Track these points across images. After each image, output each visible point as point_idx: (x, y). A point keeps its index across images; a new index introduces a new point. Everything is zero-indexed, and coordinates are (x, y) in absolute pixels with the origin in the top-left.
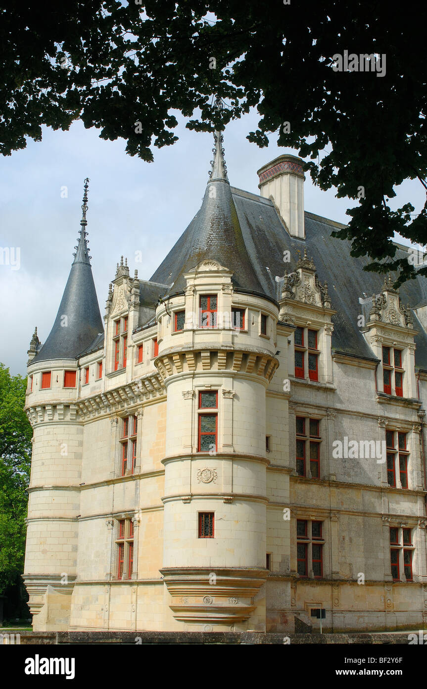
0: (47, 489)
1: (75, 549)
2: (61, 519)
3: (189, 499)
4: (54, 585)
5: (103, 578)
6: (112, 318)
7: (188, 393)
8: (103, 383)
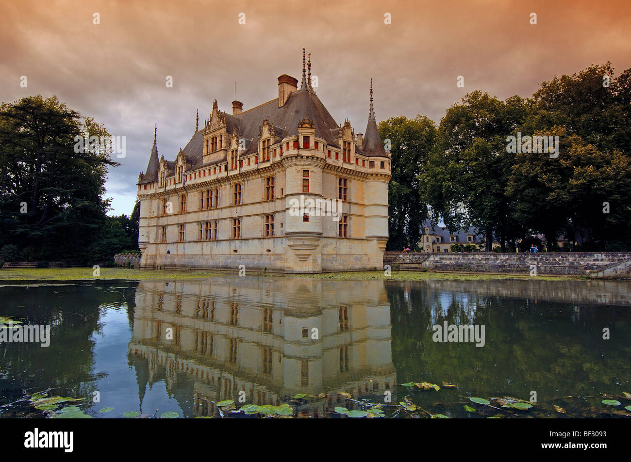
8: (340, 163)
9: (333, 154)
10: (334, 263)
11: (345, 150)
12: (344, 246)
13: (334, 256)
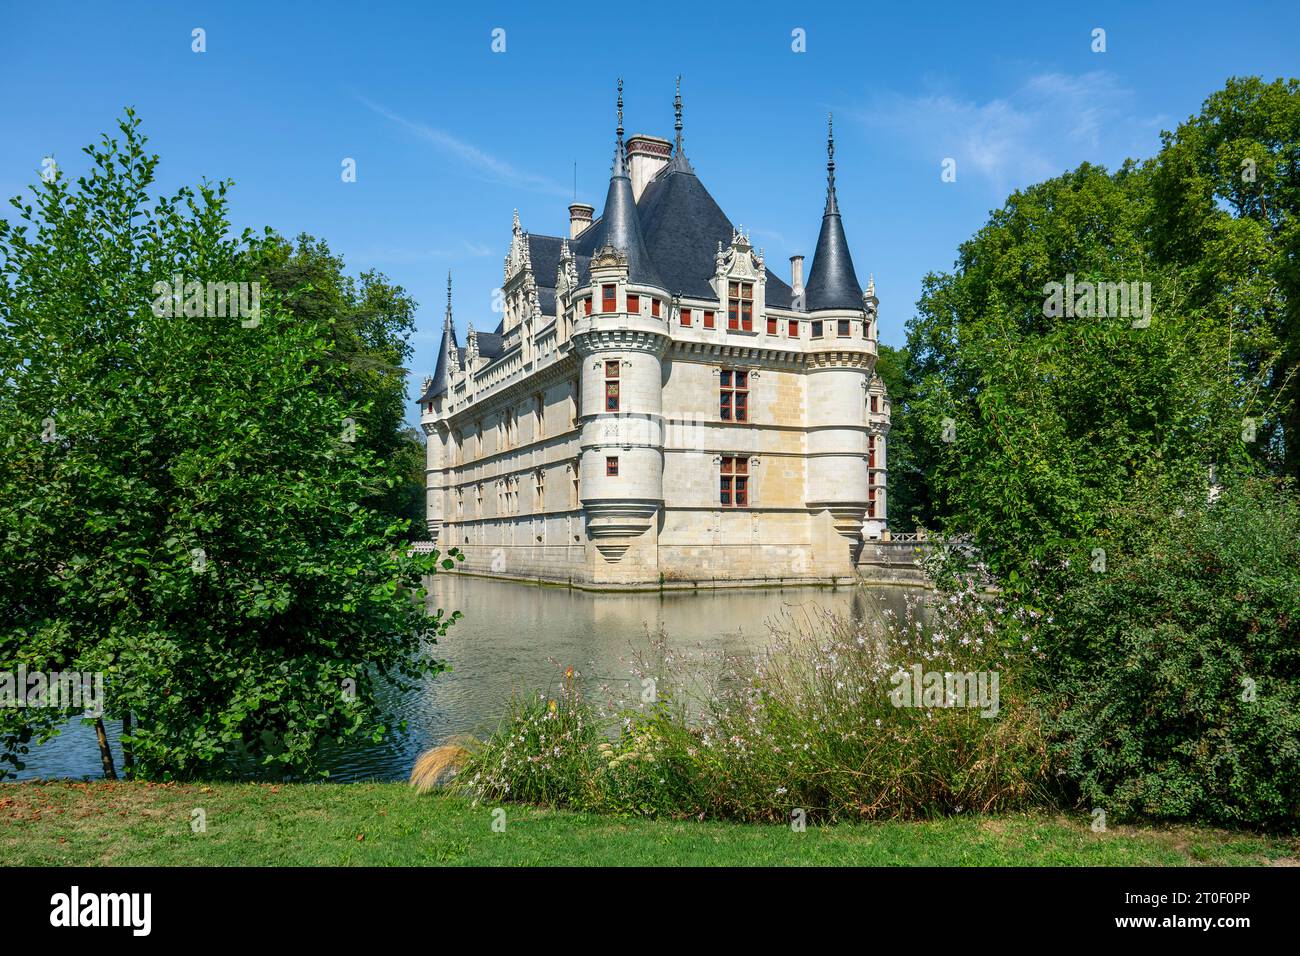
8: (720, 336)
9: (698, 316)
10: (705, 565)
11: (733, 302)
12: (736, 528)
13: (704, 548)
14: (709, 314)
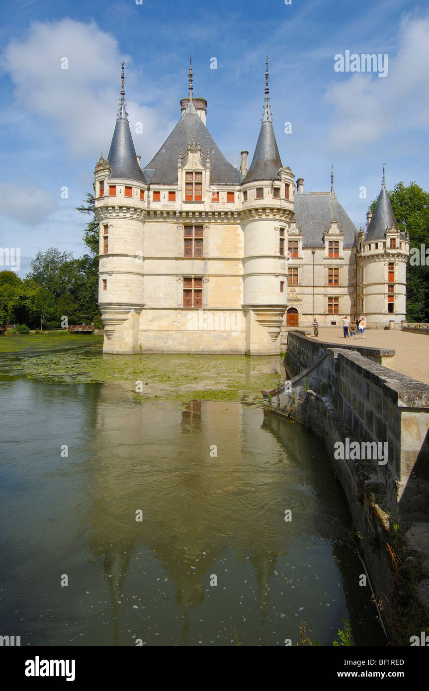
0: (130, 256)
1: (143, 290)
2: (132, 273)
3: (277, 275)
4: (135, 309)
5: (175, 306)
6: (185, 170)
7: (277, 228)
8: (179, 205)
9: (164, 194)
11: (189, 184)
13: (170, 332)
14: (172, 193)
